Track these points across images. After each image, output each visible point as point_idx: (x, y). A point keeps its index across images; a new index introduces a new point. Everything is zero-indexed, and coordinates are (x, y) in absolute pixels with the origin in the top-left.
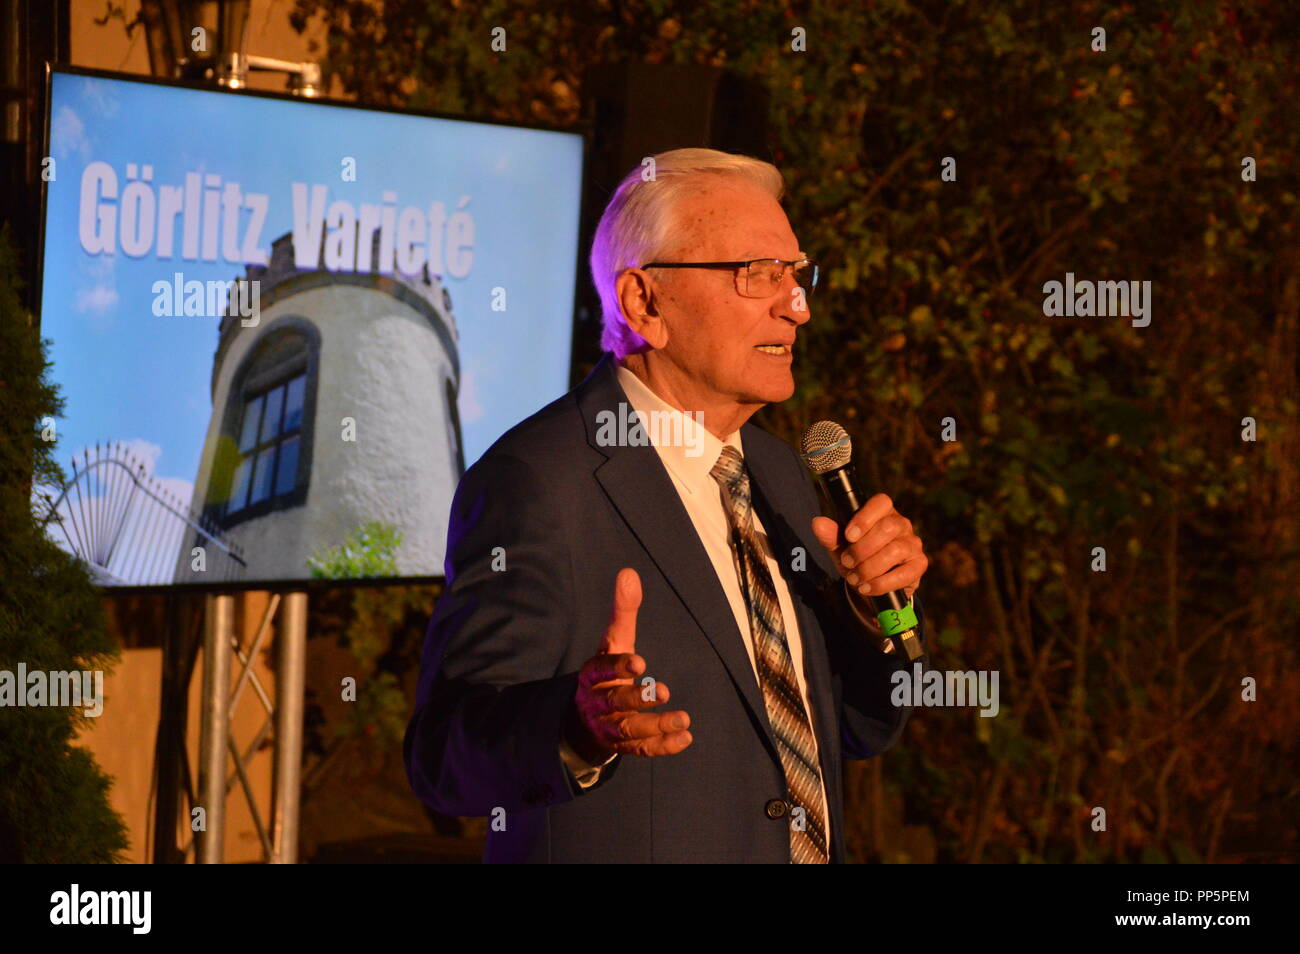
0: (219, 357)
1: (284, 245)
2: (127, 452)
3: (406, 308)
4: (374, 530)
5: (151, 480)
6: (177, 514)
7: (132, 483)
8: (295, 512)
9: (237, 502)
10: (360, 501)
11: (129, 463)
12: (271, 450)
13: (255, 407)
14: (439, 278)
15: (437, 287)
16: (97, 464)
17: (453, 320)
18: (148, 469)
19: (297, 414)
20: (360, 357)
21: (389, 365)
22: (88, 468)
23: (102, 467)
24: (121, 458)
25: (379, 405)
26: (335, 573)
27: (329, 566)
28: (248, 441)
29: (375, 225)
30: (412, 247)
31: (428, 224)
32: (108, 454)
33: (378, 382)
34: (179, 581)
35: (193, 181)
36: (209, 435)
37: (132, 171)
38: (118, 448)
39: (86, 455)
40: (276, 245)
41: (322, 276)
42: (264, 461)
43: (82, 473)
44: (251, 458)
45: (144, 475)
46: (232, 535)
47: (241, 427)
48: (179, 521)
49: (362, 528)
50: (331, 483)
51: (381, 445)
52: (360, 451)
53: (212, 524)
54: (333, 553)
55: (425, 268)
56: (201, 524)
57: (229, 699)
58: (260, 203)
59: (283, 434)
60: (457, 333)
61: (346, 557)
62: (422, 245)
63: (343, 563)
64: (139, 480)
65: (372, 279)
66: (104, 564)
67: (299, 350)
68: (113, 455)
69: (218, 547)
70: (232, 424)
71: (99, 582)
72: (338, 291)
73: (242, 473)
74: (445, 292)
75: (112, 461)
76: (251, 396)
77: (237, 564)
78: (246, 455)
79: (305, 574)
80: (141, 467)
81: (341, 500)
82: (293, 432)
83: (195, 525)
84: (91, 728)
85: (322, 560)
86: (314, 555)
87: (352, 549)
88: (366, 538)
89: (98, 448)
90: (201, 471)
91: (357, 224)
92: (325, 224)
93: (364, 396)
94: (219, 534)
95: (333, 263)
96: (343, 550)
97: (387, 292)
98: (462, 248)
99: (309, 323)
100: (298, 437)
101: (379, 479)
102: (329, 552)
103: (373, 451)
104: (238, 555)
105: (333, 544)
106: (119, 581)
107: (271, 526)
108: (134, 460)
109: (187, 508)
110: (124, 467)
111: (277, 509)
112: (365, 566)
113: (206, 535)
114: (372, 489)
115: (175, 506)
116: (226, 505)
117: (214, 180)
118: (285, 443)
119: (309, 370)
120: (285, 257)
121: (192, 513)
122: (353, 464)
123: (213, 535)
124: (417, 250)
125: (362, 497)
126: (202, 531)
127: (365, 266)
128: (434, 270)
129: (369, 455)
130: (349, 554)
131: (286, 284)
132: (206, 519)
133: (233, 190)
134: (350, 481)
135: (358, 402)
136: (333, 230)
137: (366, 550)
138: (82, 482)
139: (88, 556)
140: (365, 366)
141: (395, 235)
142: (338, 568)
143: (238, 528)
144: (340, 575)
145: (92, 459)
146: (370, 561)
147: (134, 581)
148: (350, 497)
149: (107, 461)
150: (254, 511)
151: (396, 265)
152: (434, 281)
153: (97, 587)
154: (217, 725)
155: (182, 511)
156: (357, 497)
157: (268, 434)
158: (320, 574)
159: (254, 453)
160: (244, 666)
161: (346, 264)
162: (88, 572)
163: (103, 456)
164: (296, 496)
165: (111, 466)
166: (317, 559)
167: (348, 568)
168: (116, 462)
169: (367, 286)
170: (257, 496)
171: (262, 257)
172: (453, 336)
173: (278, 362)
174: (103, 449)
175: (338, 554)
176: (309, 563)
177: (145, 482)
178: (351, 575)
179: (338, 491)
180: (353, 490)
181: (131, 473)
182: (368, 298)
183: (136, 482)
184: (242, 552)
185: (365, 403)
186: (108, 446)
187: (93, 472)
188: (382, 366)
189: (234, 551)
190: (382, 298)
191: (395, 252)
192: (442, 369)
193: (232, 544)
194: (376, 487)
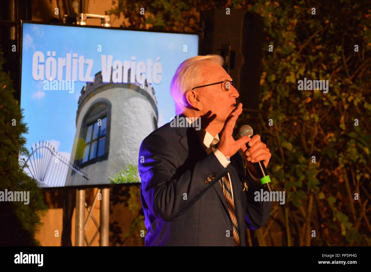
0: (78, 112)
1: (98, 75)
2: (49, 144)
3: (140, 94)
4: (131, 168)
5: (57, 153)
6: (66, 164)
7: (51, 154)
8: (104, 162)
9: (85, 159)
10: (126, 158)
11: (50, 148)
12: (96, 142)
13: (90, 128)
14: (150, 84)
15: (150, 87)
16: (39, 148)
17: (155, 97)
18: (56, 149)
19: (104, 130)
20: (124, 111)
21: (134, 113)
22: (36, 149)
23: (41, 149)
24: (47, 146)
25: (131, 126)
26: (118, 182)
27: (116, 179)
28: (88, 139)
29: (129, 68)
30: (141, 74)
31: (147, 67)
32: (43, 145)
33: (131, 119)
34: (67, 185)
35: (69, 56)
36: (75, 138)
37: (49, 53)
38: (46, 143)
39: (36, 145)
40: (96, 75)
41: (112, 85)
42: (94, 145)
43: (34, 151)
44: (90, 145)
45: (55, 151)
46: (84, 170)
47: (86, 135)
48: (66, 166)
49: (127, 167)
50: (116, 152)
51: (132, 139)
52: (125, 141)
53: (77, 167)
54: (117, 175)
55: (146, 81)
56: (74, 166)
57: (85, 223)
58: (90, 62)
59: (100, 136)
60: (157, 102)
61: (121, 176)
62: (145, 73)
63: (120, 178)
64: (53, 153)
65: (128, 85)
66: (42, 180)
67: (105, 109)
68: (44, 145)
69: (79, 174)
70: (83, 134)
71: (41, 186)
72: (117, 90)
73: (87, 150)
74: (153, 89)
75: (44, 147)
76: (89, 125)
77: (86, 179)
78: (88, 144)
79: (109, 182)
80: (54, 149)
81: (119, 158)
82: (103, 136)
83: (72, 167)
84: (39, 233)
85: (114, 178)
86: (111, 176)
87: (123, 174)
88: (128, 170)
89: (40, 143)
90: (73, 149)
91: (123, 67)
92: (112, 68)
93: (126, 124)
94: (79, 170)
95: (115, 80)
96: (120, 174)
97: (133, 89)
98: (158, 74)
99: (107, 100)
100: (104, 138)
101: (132, 150)
102: (116, 175)
103: (129, 141)
104: (86, 176)
105: (117, 172)
106: (47, 185)
107: (96, 167)
108: (51, 147)
109: (68, 162)
110: (48, 149)
111: (99, 161)
112: (128, 179)
113: (75, 170)
114: (130, 154)
115: (65, 161)
116: (82, 160)
117: (75, 55)
118: (100, 140)
119: (107, 115)
120: (99, 79)
121: (70, 163)
122: (123, 146)
123: (77, 170)
124: (143, 75)
125: (126, 157)
126: (74, 169)
127: (126, 81)
128: (149, 81)
129: (128, 143)
130: (122, 175)
131: (100, 88)
132: (75, 165)
133: (82, 58)
134: (122, 151)
135: (124, 126)
136: (115, 70)
137: (128, 174)
138: (35, 154)
139: (37, 178)
140: (126, 114)
141: (135, 70)
142: (119, 180)
143: (86, 168)
144: (119, 182)
145: (38, 146)
146: (129, 178)
147: (52, 186)
148: (122, 157)
149: (43, 147)
150: (91, 162)
151: (136, 80)
152: (149, 85)
153: (40, 188)
154: (81, 232)
155: (67, 163)
156: (125, 156)
157: (95, 137)
158: (113, 182)
159: (90, 143)
160: (89, 212)
161: (120, 81)
162: (37, 183)
163: (41, 145)
164: (105, 157)
165: (44, 148)
166: (112, 177)
167: (122, 180)
168: (46, 147)
169: (126, 88)
170: (92, 157)
171: (92, 79)
172: (156, 103)
173: (98, 113)
174: (41, 143)
175: (119, 175)
176: (109, 179)
177: (55, 153)
178: (123, 182)
179: (118, 155)
180: (123, 154)
181: (50, 151)
182: (127, 92)
183: (52, 153)
184: (87, 175)
185: (127, 126)
186: (43, 142)
187: (38, 151)
188: (132, 114)
189: (84, 175)
190: (131, 91)
191: (136, 76)
192: (152, 114)
193: (84, 173)
194: (130, 153)
